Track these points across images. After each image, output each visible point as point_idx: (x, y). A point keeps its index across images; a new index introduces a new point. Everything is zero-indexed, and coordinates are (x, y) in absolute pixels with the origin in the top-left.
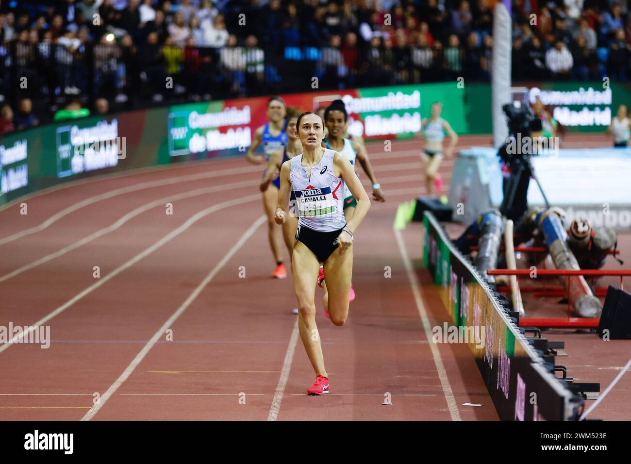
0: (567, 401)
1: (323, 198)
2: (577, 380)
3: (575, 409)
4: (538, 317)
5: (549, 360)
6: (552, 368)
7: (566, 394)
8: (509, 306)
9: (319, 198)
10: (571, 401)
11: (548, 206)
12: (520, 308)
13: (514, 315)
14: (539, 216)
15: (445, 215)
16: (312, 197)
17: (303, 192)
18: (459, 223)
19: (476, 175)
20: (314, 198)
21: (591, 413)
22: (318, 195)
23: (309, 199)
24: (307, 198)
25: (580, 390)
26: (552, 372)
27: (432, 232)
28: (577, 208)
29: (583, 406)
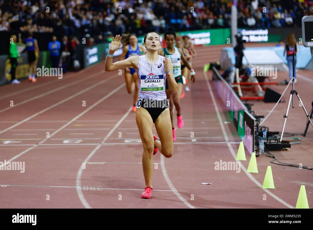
0: (254, 121)
1: (159, 81)
2: (258, 115)
3: (257, 123)
4: (246, 97)
5: (249, 109)
6: (250, 111)
7: (254, 119)
8: (237, 94)
9: (156, 81)
10: (255, 121)
11: (248, 64)
12: (241, 94)
13: (239, 96)
14: (246, 67)
15: (218, 67)
16: (152, 80)
17: (147, 76)
18: (223, 70)
19: (227, 56)
20: (153, 80)
21: (262, 124)
22: (156, 79)
23: (150, 81)
24: (149, 80)
25: (258, 118)
26: (250, 113)
27: (215, 73)
28: (257, 65)
29: (259, 122)
